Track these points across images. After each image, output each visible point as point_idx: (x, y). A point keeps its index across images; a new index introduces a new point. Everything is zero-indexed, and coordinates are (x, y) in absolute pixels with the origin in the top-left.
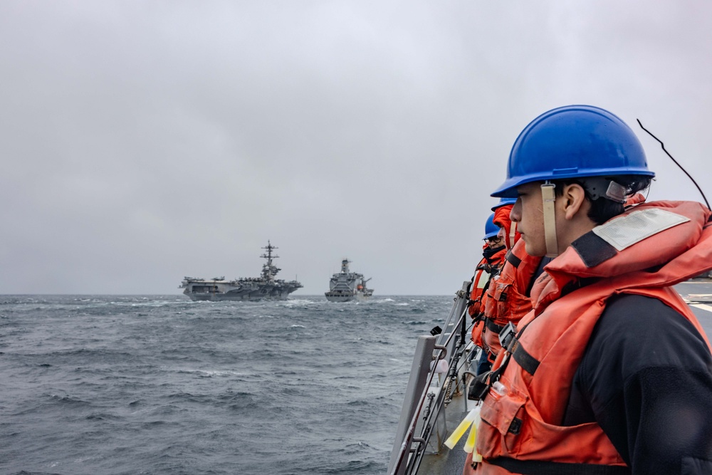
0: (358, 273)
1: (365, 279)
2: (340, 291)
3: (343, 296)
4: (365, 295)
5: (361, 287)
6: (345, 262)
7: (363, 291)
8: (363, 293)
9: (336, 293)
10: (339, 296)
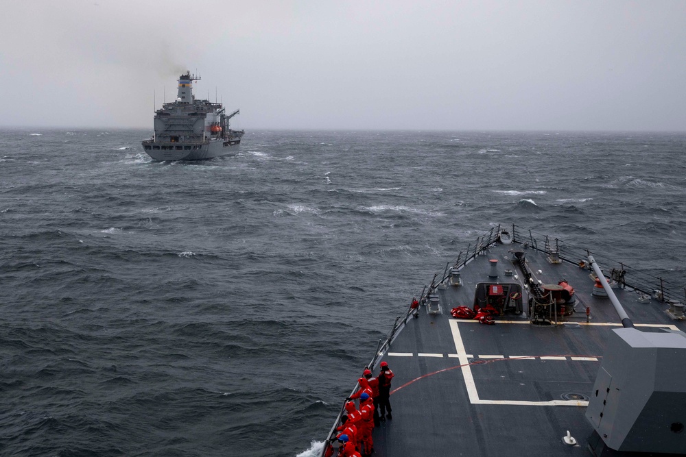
0: (212, 101)
1: (227, 113)
2: (176, 139)
3: (179, 148)
4: (226, 144)
5: (219, 129)
6: (186, 79)
7: (223, 135)
8: (223, 141)
9: (167, 142)
10: (171, 148)
